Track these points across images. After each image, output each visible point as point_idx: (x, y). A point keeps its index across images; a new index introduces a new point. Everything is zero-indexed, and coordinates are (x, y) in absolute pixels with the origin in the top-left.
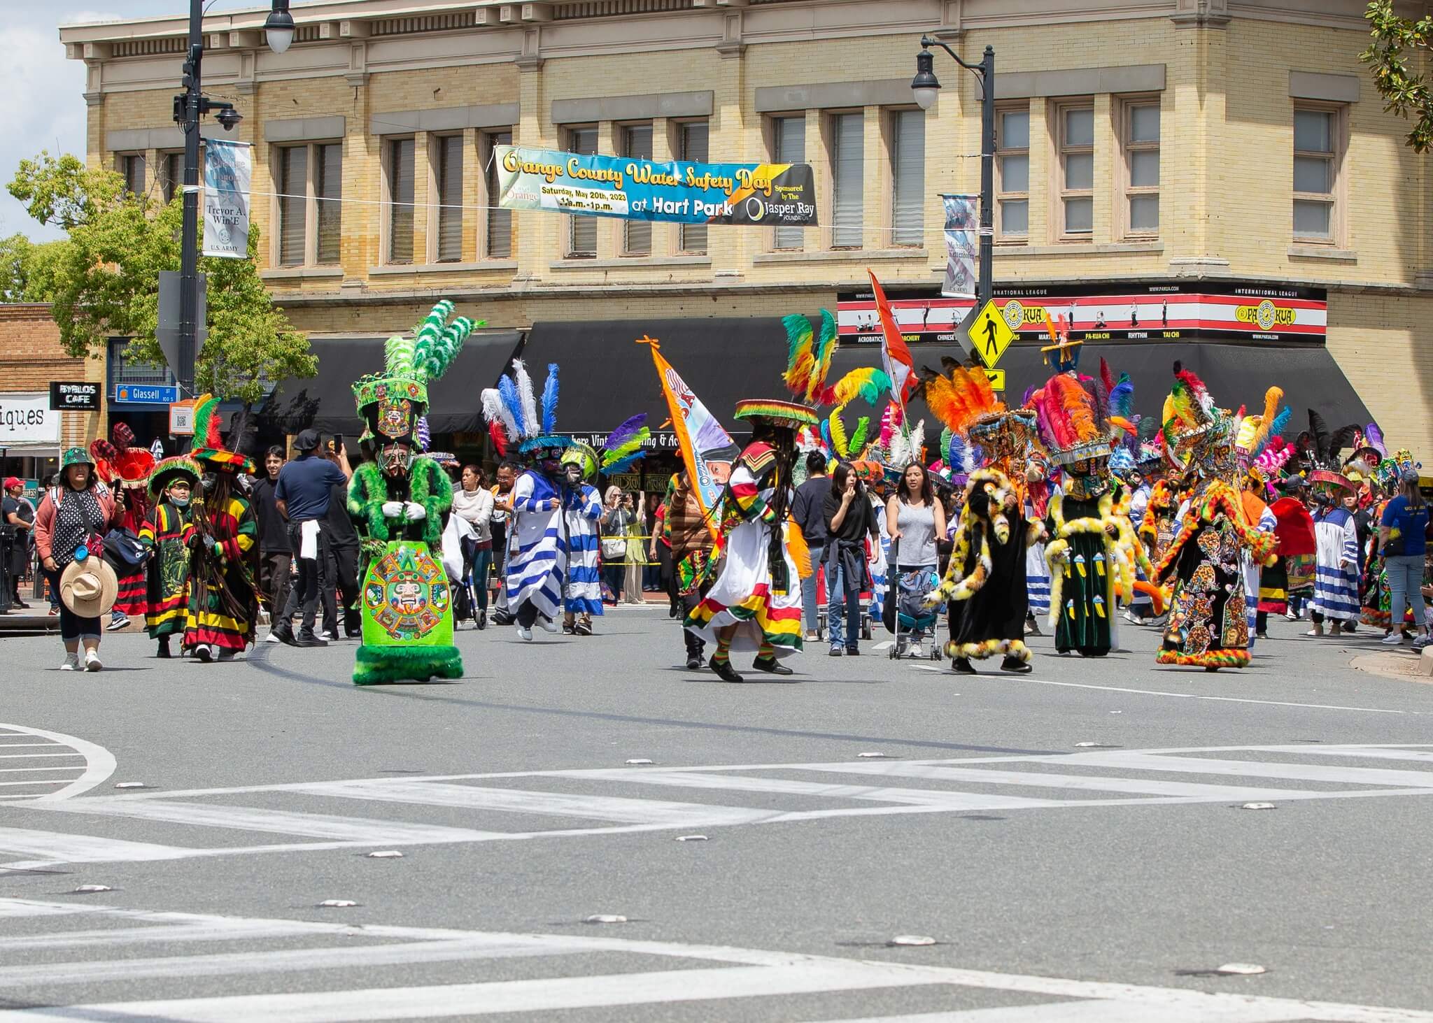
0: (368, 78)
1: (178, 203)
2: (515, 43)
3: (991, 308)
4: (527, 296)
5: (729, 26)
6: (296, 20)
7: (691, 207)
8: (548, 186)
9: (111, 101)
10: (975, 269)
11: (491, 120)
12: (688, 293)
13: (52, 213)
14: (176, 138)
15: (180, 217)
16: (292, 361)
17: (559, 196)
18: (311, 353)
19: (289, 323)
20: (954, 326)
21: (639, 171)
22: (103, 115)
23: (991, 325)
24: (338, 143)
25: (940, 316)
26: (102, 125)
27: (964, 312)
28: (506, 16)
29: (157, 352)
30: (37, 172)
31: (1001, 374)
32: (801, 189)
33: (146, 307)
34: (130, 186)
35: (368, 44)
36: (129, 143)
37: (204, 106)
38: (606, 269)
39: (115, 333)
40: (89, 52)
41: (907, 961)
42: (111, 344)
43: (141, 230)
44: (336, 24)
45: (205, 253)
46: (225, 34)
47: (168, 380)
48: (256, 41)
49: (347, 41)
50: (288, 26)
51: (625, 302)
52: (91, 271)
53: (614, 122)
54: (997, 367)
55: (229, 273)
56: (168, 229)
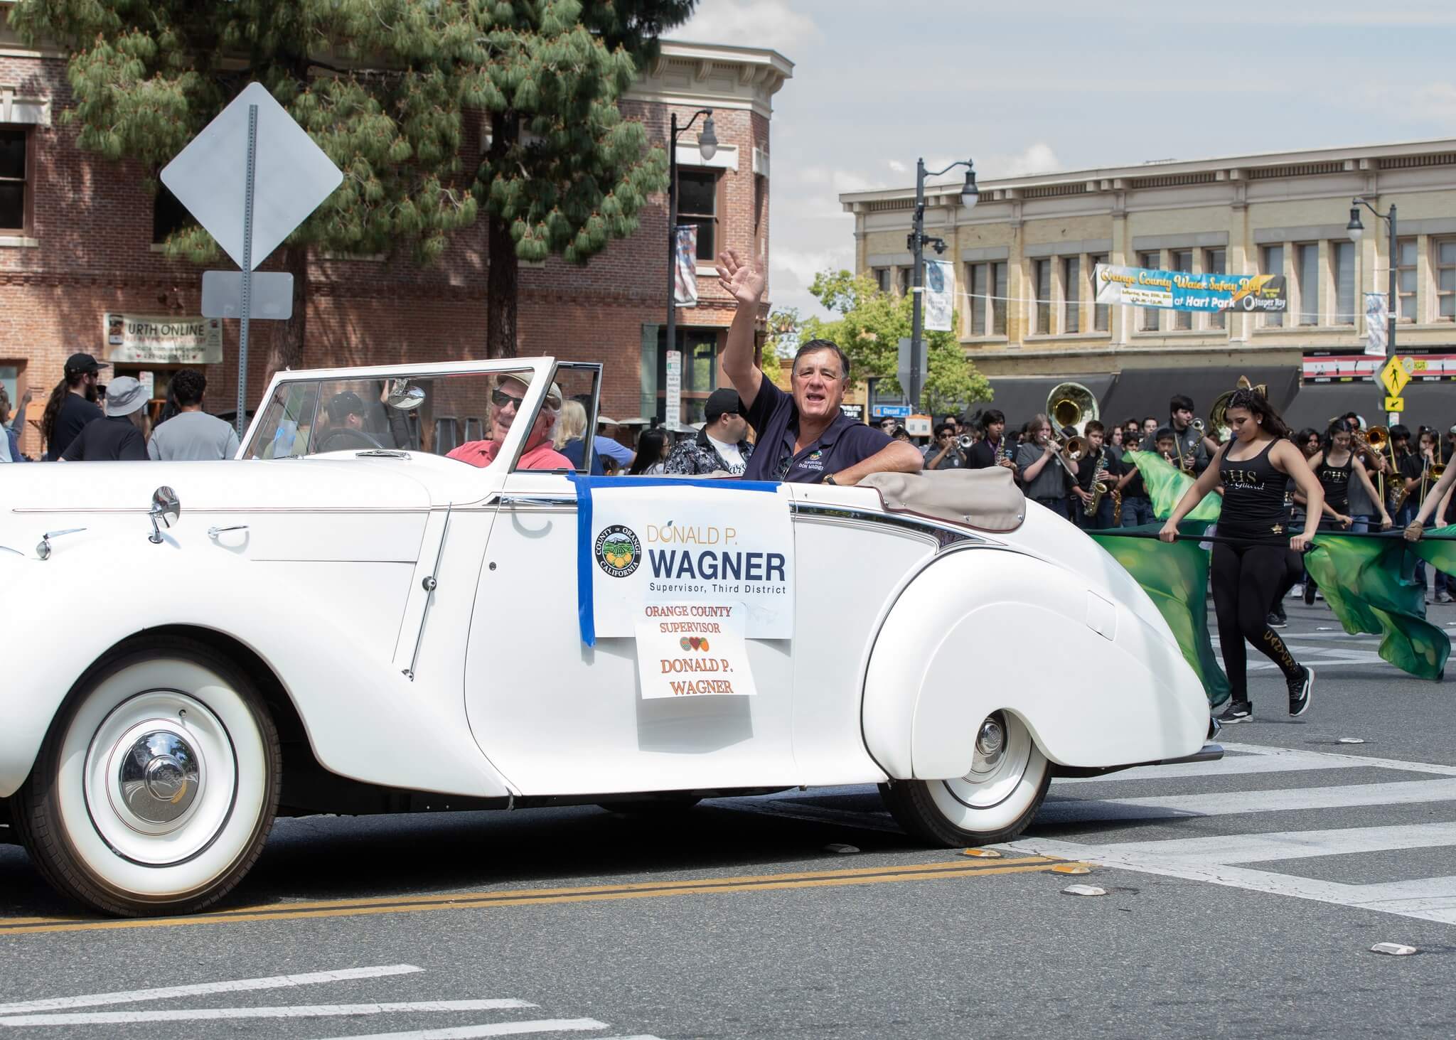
0: (1023, 223)
1: (910, 298)
2: (1110, 201)
3: (1395, 360)
4: (1118, 354)
5: (1237, 192)
6: (980, 189)
7: (1210, 303)
8: (1125, 290)
9: (869, 237)
10: (1384, 338)
11: (1096, 248)
12: (1213, 352)
13: (834, 304)
14: (908, 259)
15: (911, 306)
16: (977, 392)
17: (1132, 296)
18: (989, 387)
19: (976, 369)
20: (1373, 372)
21: (1182, 280)
22: (865, 246)
23: (1395, 372)
24: (1005, 262)
25: (1363, 366)
26: (865, 251)
27: (1380, 363)
28: (1105, 186)
29: (897, 386)
30: (826, 280)
31: (1401, 401)
32: (1278, 290)
33: (891, 360)
34: (881, 288)
35: (1023, 203)
36: (880, 262)
37: (926, 240)
38: (1165, 338)
39: (872, 375)
40: (857, 208)
41: (1347, 753)
42: (871, 382)
43: (887, 314)
44: (1003, 191)
45: (926, 328)
46: (937, 198)
47: (904, 402)
48: (956, 201)
49: (1010, 201)
50: (976, 192)
51: (1176, 357)
52: (858, 339)
53: (1169, 250)
54: (1400, 396)
55: (939, 340)
56: (904, 313)
